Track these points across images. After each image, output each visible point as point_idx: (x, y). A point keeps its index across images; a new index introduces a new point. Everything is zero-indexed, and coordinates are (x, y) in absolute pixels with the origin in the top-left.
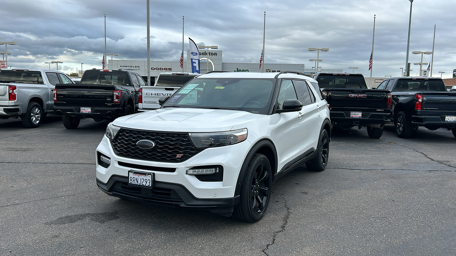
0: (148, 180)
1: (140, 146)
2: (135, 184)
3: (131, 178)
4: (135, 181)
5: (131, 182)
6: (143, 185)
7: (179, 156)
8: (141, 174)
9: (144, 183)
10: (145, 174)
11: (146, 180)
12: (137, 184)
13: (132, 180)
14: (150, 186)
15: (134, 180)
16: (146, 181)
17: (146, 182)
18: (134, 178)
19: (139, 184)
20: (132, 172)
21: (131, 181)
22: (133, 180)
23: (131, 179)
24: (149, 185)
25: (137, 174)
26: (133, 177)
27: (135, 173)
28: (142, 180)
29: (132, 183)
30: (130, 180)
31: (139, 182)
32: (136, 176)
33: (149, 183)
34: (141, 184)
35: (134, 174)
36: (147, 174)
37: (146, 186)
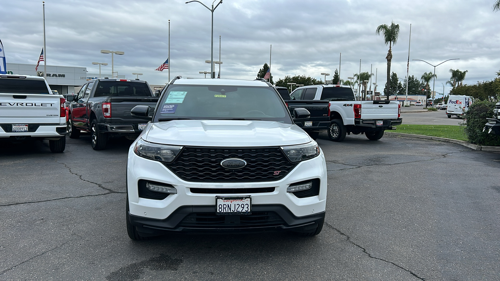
0: (246, 205)
1: (228, 166)
2: (227, 211)
4: (227, 209)
5: (220, 210)
6: (238, 212)
7: (276, 173)
8: (235, 199)
9: (240, 209)
10: (241, 198)
12: (229, 211)
13: (222, 208)
14: (249, 212)
15: (225, 208)
16: (243, 206)
17: (243, 208)
19: (232, 211)
20: (222, 198)
22: (224, 208)
23: (220, 207)
24: (247, 210)
25: (229, 200)
26: (224, 205)
27: (227, 199)
28: (237, 206)
29: (222, 211)
30: (218, 208)
31: (233, 209)
32: (228, 203)
33: (247, 208)
34: (236, 211)
35: (225, 200)
36: (244, 198)
37: (244, 212)
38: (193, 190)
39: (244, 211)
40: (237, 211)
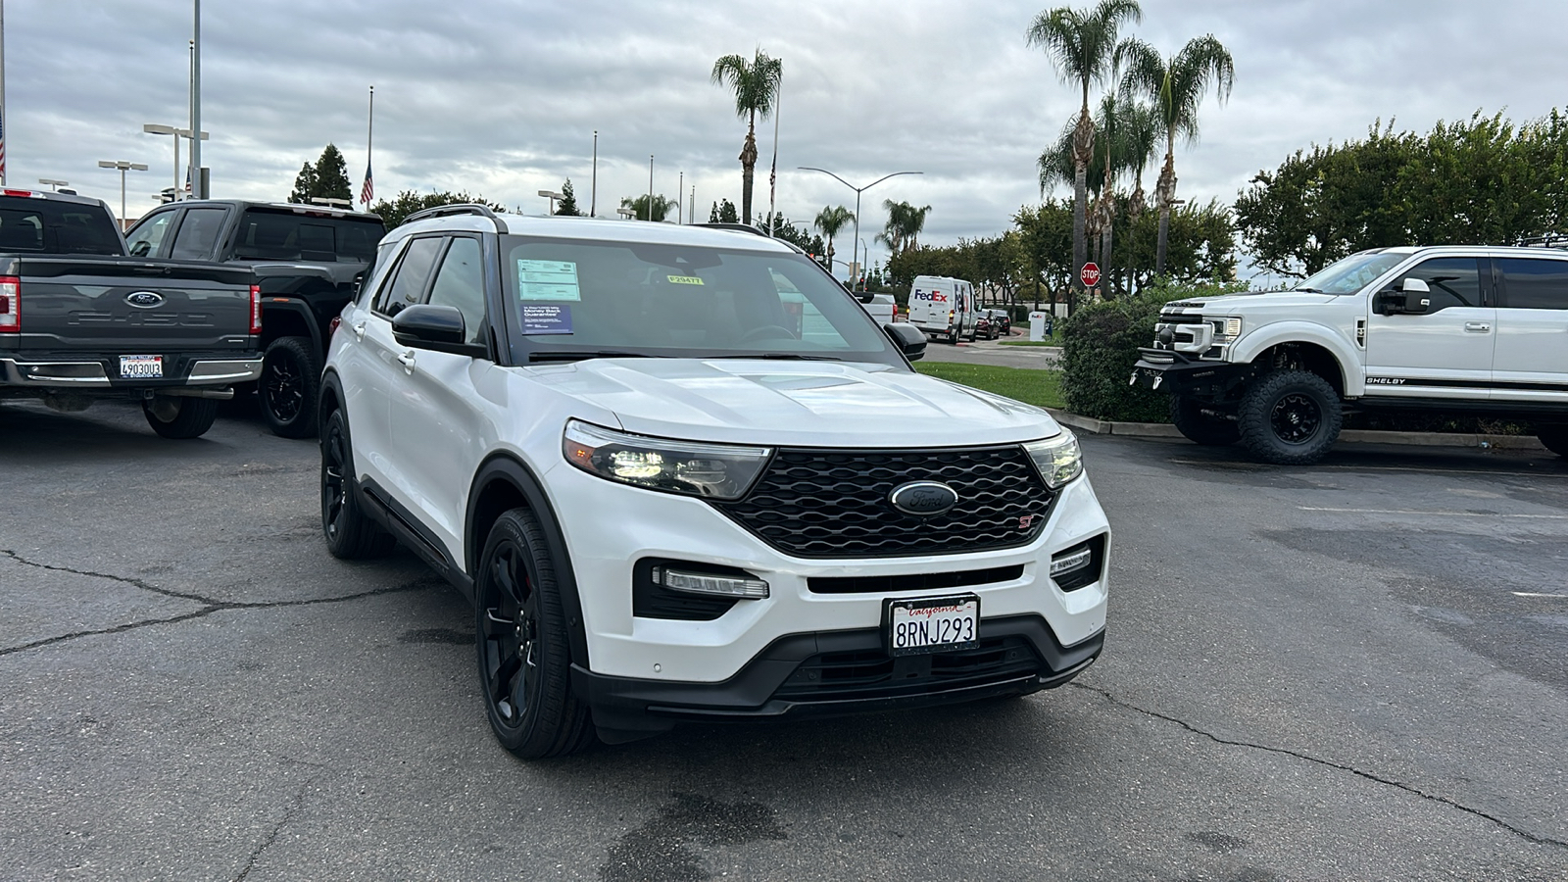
0: (965, 621)
2: (918, 644)
3: (902, 628)
4: (917, 636)
6: (947, 645)
7: (1025, 521)
8: (940, 606)
9: (950, 636)
10: (954, 602)
11: (958, 623)
12: (924, 643)
13: (907, 635)
14: (973, 641)
15: (913, 634)
16: (957, 626)
17: (959, 630)
18: (913, 626)
19: (930, 643)
20: (905, 605)
21: (901, 638)
22: (910, 634)
23: (901, 632)
24: (968, 637)
25: (924, 608)
26: (910, 624)
27: (919, 605)
28: (943, 627)
29: (906, 645)
30: (896, 635)
31: (932, 635)
32: (921, 617)
33: (969, 629)
34: (939, 642)
35: (914, 611)
36: (962, 601)
37: (959, 643)
38: (818, 585)
39: (961, 639)
40: (943, 641)
